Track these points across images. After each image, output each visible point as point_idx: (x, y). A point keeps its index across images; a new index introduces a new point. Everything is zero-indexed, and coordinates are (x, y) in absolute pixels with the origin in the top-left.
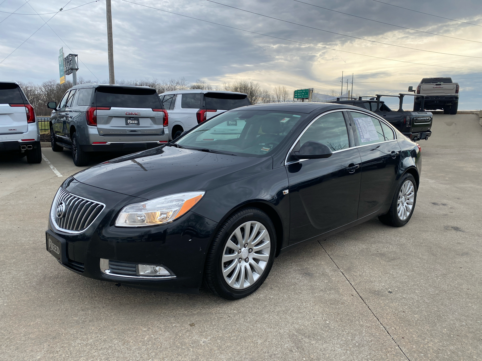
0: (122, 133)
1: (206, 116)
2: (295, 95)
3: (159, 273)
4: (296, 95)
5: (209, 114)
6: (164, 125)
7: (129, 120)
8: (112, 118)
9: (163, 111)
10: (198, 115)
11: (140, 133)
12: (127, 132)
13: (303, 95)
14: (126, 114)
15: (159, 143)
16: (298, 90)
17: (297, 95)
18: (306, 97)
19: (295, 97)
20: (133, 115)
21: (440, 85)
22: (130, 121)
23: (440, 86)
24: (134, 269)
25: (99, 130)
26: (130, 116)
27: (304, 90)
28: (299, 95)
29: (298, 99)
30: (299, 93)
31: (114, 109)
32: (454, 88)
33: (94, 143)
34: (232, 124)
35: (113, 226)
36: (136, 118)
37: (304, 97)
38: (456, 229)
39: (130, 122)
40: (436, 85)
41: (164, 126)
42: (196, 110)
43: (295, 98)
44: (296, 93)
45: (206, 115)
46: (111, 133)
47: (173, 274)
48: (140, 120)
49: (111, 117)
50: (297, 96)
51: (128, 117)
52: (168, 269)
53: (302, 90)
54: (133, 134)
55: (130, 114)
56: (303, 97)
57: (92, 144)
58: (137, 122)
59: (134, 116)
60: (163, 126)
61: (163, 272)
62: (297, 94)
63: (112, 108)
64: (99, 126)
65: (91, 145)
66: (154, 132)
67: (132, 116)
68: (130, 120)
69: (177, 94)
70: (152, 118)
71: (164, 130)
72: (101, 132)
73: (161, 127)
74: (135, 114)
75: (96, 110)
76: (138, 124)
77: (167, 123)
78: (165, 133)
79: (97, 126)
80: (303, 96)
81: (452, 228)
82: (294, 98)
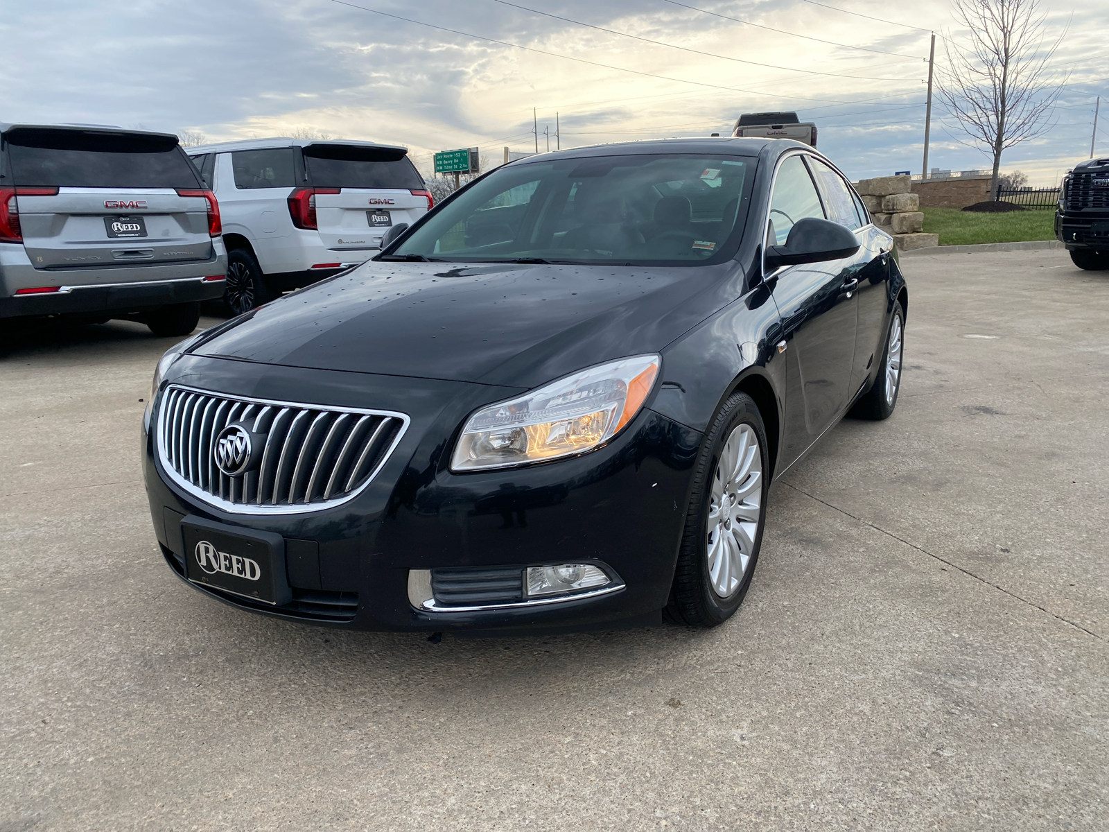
0: (99, 259)
1: (315, 205)
2: (436, 166)
3: (579, 585)
4: (439, 165)
5: (322, 201)
6: (213, 234)
7: (115, 224)
8: (67, 219)
9: (204, 196)
10: (293, 203)
11: (151, 257)
12: (115, 255)
13: (456, 164)
14: (107, 206)
15: (206, 281)
16: (443, 154)
17: (443, 165)
18: (463, 168)
19: (438, 168)
20: (128, 207)
21: (781, 127)
22: (119, 226)
23: (781, 130)
24: (517, 583)
25: (31, 253)
26: (118, 210)
27: (457, 152)
28: (446, 165)
29: (444, 174)
30: (447, 159)
31: (69, 194)
32: (808, 133)
33: (19, 292)
34: (379, 223)
35: (446, 472)
36: (137, 216)
37: (459, 168)
38: (987, 410)
39: (119, 230)
40: (774, 127)
41: (211, 237)
42: (287, 192)
43: (439, 171)
44: (439, 160)
45: (314, 202)
46: (68, 260)
47: (616, 581)
48: (148, 221)
49: (64, 216)
50: (443, 168)
51: (111, 216)
52: (608, 570)
53: (452, 153)
54: (132, 260)
55: (117, 206)
56: (456, 169)
57: (15, 296)
58: (139, 228)
59: (130, 210)
60: (208, 235)
61: (591, 578)
62: (441, 162)
63: (62, 190)
64: (30, 242)
65: (12, 298)
66: (187, 254)
67: (124, 210)
68: (119, 224)
69: (216, 154)
70: (178, 215)
71: (213, 245)
72: (40, 259)
73: (205, 238)
74: (133, 206)
75: (13, 198)
76: (143, 232)
77: (219, 229)
78: (217, 255)
79: (22, 243)
80: (456, 167)
81: (977, 409)
82: (435, 172)
